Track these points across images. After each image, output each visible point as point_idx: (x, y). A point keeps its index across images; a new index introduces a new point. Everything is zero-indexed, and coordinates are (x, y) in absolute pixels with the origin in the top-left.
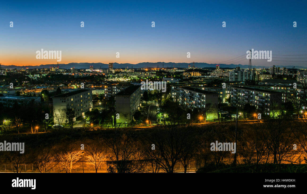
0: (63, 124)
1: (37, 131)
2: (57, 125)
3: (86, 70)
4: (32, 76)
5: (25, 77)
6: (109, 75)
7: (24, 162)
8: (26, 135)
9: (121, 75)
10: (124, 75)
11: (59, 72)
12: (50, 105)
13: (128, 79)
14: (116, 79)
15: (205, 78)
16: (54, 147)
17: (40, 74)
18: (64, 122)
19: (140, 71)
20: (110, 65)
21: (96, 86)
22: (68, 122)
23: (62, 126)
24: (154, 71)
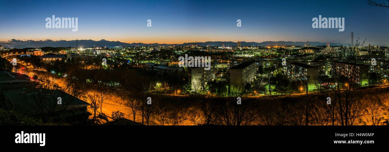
0: (198, 91)
1: (178, 94)
2: (194, 90)
3: (219, 48)
4: (177, 52)
5: (172, 52)
6: (236, 52)
7: (168, 117)
8: (171, 96)
9: (247, 52)
10: (249, 52)
11: (197, 49)
12: (189, 74)
13: (253, 55)
14: (243, 55)
15: (316, 54)
16: (191, 109)
17: (183, 51)
18: (199, 89)
19: (263, 48)
20: (238, 44)
21: (224, 61)
22: (203, 89)
23: (198, 92)
24: (276, 48)
